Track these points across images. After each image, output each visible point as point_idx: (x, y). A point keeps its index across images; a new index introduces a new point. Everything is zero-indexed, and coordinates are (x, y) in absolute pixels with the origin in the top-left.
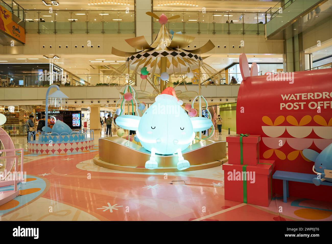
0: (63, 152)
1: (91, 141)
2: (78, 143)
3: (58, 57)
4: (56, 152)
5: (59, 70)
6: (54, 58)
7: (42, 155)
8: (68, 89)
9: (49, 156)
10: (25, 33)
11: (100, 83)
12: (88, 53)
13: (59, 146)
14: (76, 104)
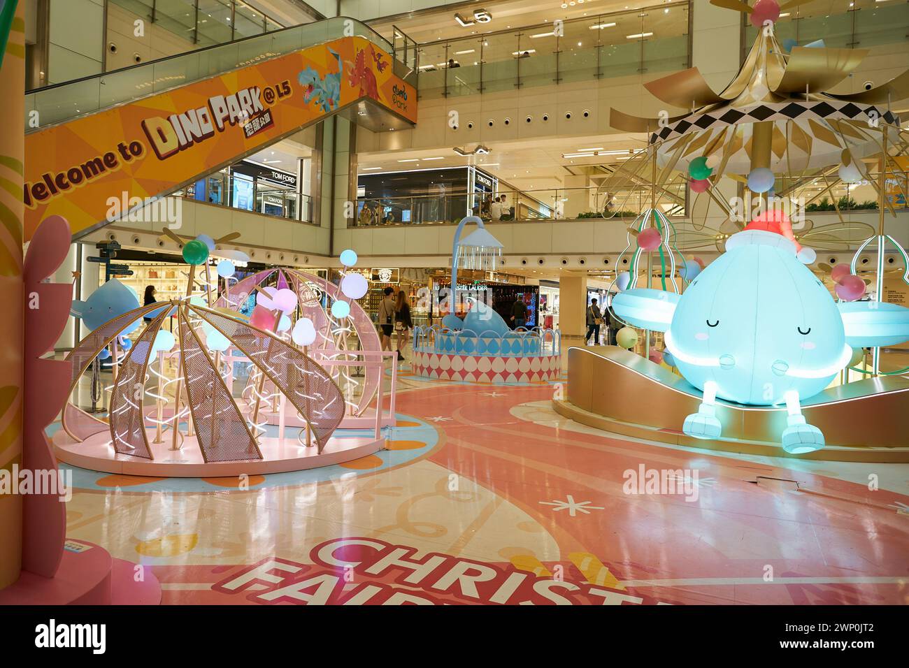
0: (484, 378)
1: (553, 359)
2: (521, 358)
3: (487, 150)
4: (470, 377)
5: (488, 183)
6: (478, 152)
7: (439, 380)
8: (506, 228)
9: (453, 384)
10: (418, 98)
11: (588, 212)
12: (557, 133)
13: (477, 362)
14: (526, 266)
